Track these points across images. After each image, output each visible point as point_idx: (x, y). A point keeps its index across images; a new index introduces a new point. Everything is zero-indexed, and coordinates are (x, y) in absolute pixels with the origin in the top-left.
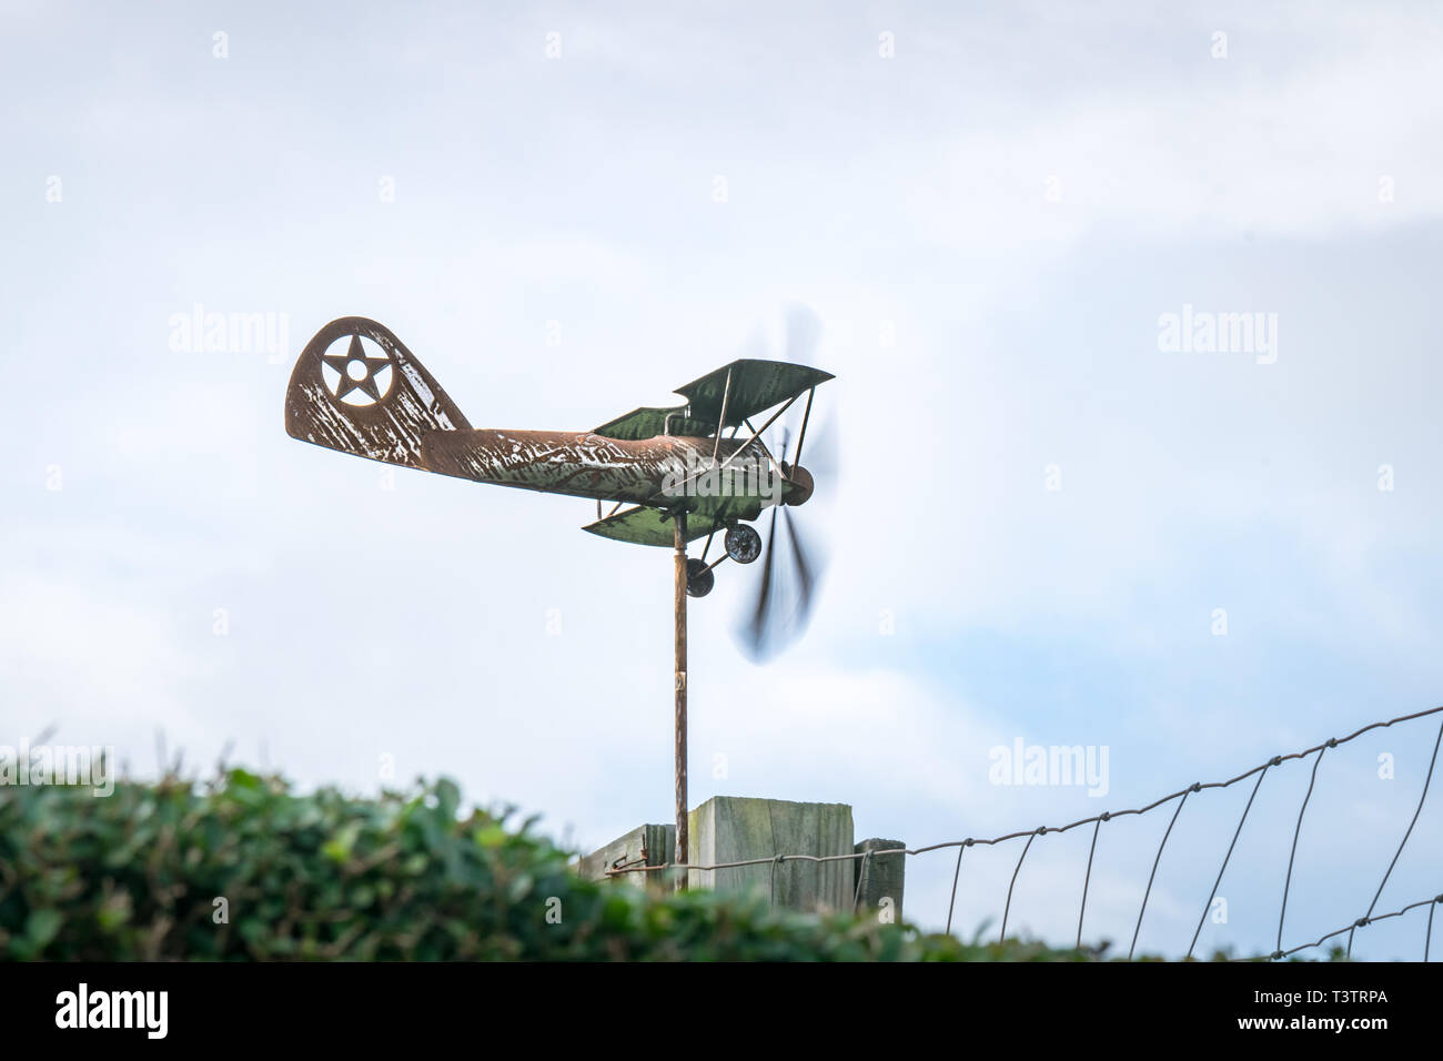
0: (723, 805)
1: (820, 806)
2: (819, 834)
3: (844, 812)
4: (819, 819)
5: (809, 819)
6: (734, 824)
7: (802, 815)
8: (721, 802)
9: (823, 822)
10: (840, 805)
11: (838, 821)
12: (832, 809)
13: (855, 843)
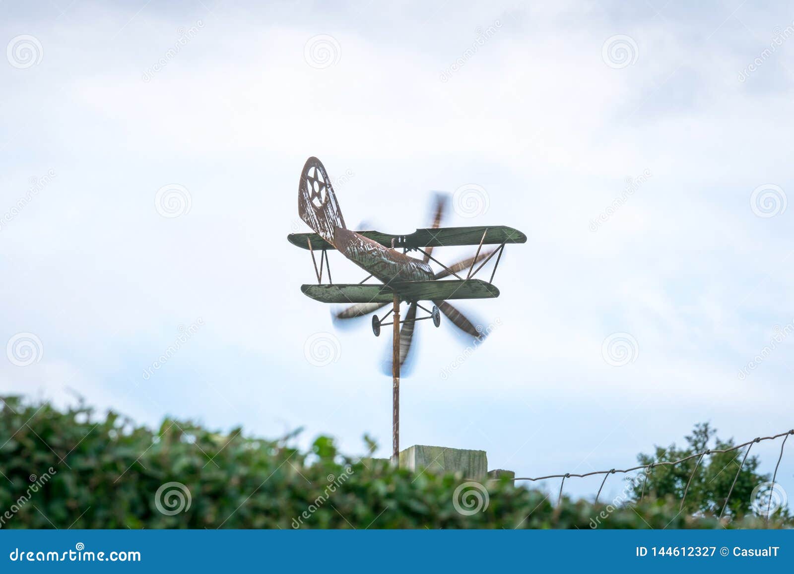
0: (419, 450)
1: (470, 451)
2: (469, 466)
3: (482, 455)
4: (470, 458)
5: (464, 459)
6: (425, 460)
7: (460, 456)
8: (418, 448)
9: (471, 460)
10: (480, 451)
11: (479, 460)
12: (477, 454)
13: (488, 471)
